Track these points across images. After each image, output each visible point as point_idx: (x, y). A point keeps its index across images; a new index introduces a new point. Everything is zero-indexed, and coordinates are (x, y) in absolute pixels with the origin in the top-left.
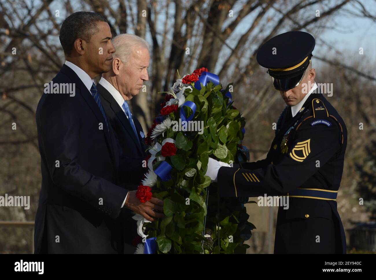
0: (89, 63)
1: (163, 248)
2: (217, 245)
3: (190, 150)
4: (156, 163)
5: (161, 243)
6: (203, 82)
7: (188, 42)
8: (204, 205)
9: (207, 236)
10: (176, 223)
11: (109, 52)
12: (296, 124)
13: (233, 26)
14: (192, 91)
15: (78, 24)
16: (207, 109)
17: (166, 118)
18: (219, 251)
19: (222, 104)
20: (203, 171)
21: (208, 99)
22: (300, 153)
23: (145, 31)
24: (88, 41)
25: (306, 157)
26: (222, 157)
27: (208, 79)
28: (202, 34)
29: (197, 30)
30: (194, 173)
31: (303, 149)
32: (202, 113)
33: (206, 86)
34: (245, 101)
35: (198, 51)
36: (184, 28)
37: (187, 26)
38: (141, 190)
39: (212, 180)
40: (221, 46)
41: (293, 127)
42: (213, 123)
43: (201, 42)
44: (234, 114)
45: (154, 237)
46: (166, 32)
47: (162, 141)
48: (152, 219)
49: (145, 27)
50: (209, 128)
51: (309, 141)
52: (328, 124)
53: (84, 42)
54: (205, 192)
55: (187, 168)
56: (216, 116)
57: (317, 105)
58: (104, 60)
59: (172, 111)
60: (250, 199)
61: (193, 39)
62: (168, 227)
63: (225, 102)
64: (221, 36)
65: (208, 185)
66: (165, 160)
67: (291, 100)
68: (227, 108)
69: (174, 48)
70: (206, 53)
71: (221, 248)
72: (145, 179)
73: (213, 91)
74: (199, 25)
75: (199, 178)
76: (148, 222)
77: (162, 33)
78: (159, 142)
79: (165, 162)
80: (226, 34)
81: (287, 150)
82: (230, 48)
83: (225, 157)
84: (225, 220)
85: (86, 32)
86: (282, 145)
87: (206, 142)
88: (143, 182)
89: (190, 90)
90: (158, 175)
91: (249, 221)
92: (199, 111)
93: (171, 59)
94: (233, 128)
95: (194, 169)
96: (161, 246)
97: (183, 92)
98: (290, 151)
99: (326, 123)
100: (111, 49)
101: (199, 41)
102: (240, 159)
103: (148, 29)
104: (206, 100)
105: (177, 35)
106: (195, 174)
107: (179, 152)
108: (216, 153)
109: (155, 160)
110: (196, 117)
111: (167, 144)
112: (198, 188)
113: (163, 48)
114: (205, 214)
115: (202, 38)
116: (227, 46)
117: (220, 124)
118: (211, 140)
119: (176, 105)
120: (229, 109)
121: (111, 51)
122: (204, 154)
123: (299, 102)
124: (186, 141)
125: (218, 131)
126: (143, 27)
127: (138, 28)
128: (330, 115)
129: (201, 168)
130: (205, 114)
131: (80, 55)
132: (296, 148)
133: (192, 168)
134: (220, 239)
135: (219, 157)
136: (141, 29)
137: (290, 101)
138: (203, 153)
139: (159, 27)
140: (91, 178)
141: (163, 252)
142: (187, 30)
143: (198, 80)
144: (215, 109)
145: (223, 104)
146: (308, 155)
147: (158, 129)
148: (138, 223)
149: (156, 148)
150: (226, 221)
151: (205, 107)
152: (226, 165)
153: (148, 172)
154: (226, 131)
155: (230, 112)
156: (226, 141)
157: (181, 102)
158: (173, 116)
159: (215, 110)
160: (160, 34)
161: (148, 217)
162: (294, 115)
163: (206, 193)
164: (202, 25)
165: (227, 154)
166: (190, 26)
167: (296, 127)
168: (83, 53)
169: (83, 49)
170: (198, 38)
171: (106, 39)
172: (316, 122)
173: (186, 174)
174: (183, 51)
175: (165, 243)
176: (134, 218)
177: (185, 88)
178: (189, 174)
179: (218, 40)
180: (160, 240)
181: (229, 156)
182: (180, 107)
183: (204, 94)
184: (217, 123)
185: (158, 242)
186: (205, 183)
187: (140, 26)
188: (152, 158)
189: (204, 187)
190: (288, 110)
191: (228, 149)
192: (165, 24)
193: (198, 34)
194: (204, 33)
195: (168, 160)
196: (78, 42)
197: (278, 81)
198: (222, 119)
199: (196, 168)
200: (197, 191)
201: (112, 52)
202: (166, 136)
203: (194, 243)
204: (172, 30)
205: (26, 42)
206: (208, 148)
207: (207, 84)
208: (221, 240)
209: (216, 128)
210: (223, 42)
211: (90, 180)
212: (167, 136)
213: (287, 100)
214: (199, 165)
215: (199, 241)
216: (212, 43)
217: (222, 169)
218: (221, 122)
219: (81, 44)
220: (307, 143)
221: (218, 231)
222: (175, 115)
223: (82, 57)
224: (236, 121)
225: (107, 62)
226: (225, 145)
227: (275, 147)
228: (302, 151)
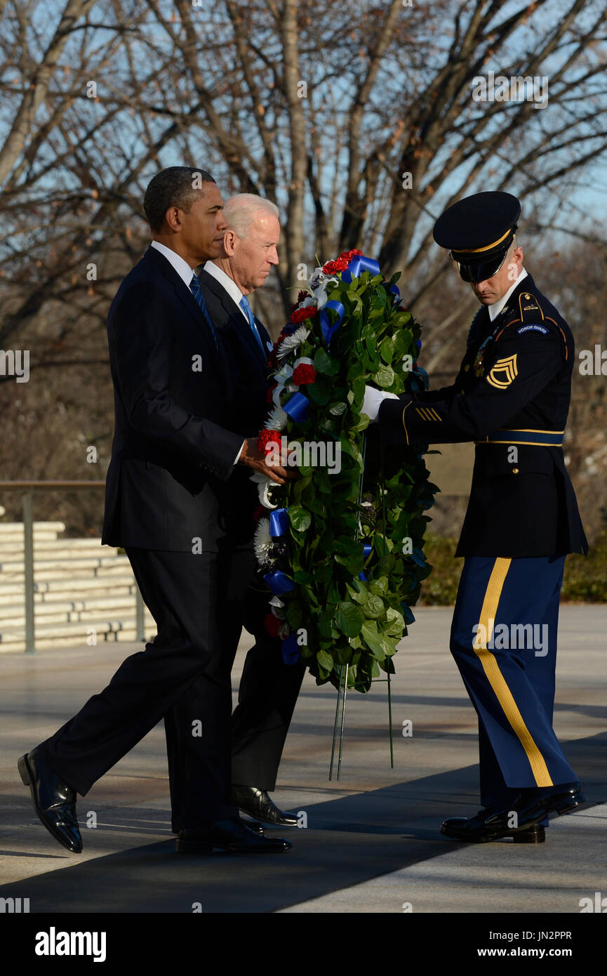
0: (188, 244)
1: (298, 523)
2: (382, 517)
3: (337, 375)
4: (285, 396)
5: (295, 517)
6: (354, 271)
7: (369, 208)
8: (360, 458)
9: (367, 504)
10: (317, 487)
11: (218, 229)
12: (496, 331)
13: (437, 182)
14: (337, 285)
15: (171, 184)
16: (361, 312)
17: (299, 327)
18: (385, 526)
19: (384, 304)
20: (357, 406)
21: (362, 297)
22: (501, 376)
23: (304, 191)
24: (187, 212)
25: (511, 381)
26: (386, 384)
27: (361, 266)
28: (389, 196)
29: (383, 190)
30: (342, 410)
31: (507, 369)
32: (353, 318)
33: (359, 277)
34: (456, 297)
35: (384, 221)
36: (362, 186)
37: (367, 183)
38: (264, 437)
39: (371, 420)
40: (419, 214)
41: (491, 338)
42: (372, 333)
43: (389, 207)
44: (403, 319)
45: (284, 507)
46: (335, 194)
47: (294, 362)
48: (282, 480)
49: (304, 185)
50: (364, 341)
51: (514, 357)
52: (544, 331)
53: (181, 213)
54: (361, 437)
55: (333, 401)
56: (375, 322)
57: (526, 303)
58: (211, 240)
59: (308, 317)
60: (431, 447)
61: (377, 203)
62: (305, 492)
63: (389, 301)
64: (419, 198)
65: (365, 428)
66: (299, 391)
67: (487, 295)
68: (393, 309)
69: (347, 217)
70: (395, 224)
71: (387, 521)
72: (269, 420)
73: (370, 284)
74: (384, 181)
75: (351, 416)
76: (276, 484)
77: (330, 195)
78: (289, 364)
79: (299, 394)
80: (426, 195)
81: (482, 372)
82: (433, 217)
83: (390, 384)
84: (393, 479)
85: (185, 198)
86: (475, 364)
87: (361, 362)
88: (266, 424)
89: (335, 283)
90: (289, 413)
91: (429, 480)
92: (349, 316)
93: (343, 234)
94: (402, 341)
95: (344, 404)
96: (295, 521)
97: (324, 287)
98: (487, 373)
99: (540, 329)
100: (222, 224)
101: (386, 205)
102: (414, 387)
103: (308, 188)
104: (360, 299)
105: (351, 197)
106: (344, 411)
107: (320, 377)
108: (376, 379)
109: (284, 391)
110: (345, 325)
111: (302, 365)
112: (350, 432)
113: (331, 217)
114: (362, 471)
115: (390, 201)
116: (429, 213)
117: (382, 335)
118: (368, 359)
119: (314, 307)
120: (395, 312)
121: (221, 227)
122: (358, 381)
123: (500, 299)
124: (329, 361)
125: (379, 344)
126: (300, 186)
127: (293, 187)
128: (547, 318)
129: (354, 402)
130: (358, 320)
131: (175, 232)
132: (497, 368)
133: (341, 402)
134: (386, 508)
135: (381, 384)
136: (297, 188)
137: (486, 297)
138: (356, 379)
139: (325, 185)
140: (189, 419)
141: (299, 530)
142: (366, 190)
143: (347, 268)
144: (372, 312)
145: (387, 304)
146: (513, 378)
147: (286, 344)
148: (260, 487)
149: (285, 373)
150: (394, 482)
151: (359, 308)
152: (393, 396)
153: (274, 410)
154: (391, 345)
155: (397, 315)
156: (391, 360)
157: (322, 302)
158: (310, 323)
159: (374, 313)
160: (326, 196)
161: (277, 477)
162: (492, 318)
163: (362, 439)
164: (389, 181)
165: (393, 380)
166: (372, 184)
167: (495, 337)
168: (179, 228)
169: (179, 223)
170: (384, 202)
171: (214, 207)
172: (526, 328)
173: (331, 411)
174: (361, 222)
175: (301, 516)
176: (253, 479)
177: (327, 281)
178: (335, 411)
179: (413, 205)
180: (293, 512)
181: (397, 383)
182: (320, 311)
183: (358, 288)
184: (376, 334)
185: (291, 516)
186: (360, 425)
187: (296, 184)
188: (280, 388)
189: (359, 431)
190: (484, 312)
191: (395, 372)
192: (334, 180)
193: (384, 195)
194: (392, 194)
195: (303, 390)
196: (171, 213)
197: (467, 267)
198: (384, 326)
199: (346, 401)
200: (348, 436)
201: (224, 229)
202: (299, 355)
203: (345, 516)
204: (344, 190)
205: (124, 209)
206: (364, 371)
207: (361, 274)
208: (388, 509)
209: (375, 341)
210: (423, 208)
211: (187, 422)
212: (302, 354)
213: (481, 296)
214: (351, 397)
215: (354, 511)
216: (405, 209)
217: (386, 403)
218: (383, 331)
219: (177, 215)
220: (513, 360)
221: (382, 497)
222: (312, 322)
223: (178, 235)
224: (406, 329)
225: (216, 244)
226: (390, 365)
227: (467, 368)
228: (505, 371)
